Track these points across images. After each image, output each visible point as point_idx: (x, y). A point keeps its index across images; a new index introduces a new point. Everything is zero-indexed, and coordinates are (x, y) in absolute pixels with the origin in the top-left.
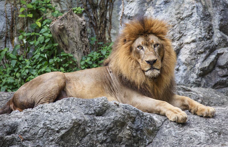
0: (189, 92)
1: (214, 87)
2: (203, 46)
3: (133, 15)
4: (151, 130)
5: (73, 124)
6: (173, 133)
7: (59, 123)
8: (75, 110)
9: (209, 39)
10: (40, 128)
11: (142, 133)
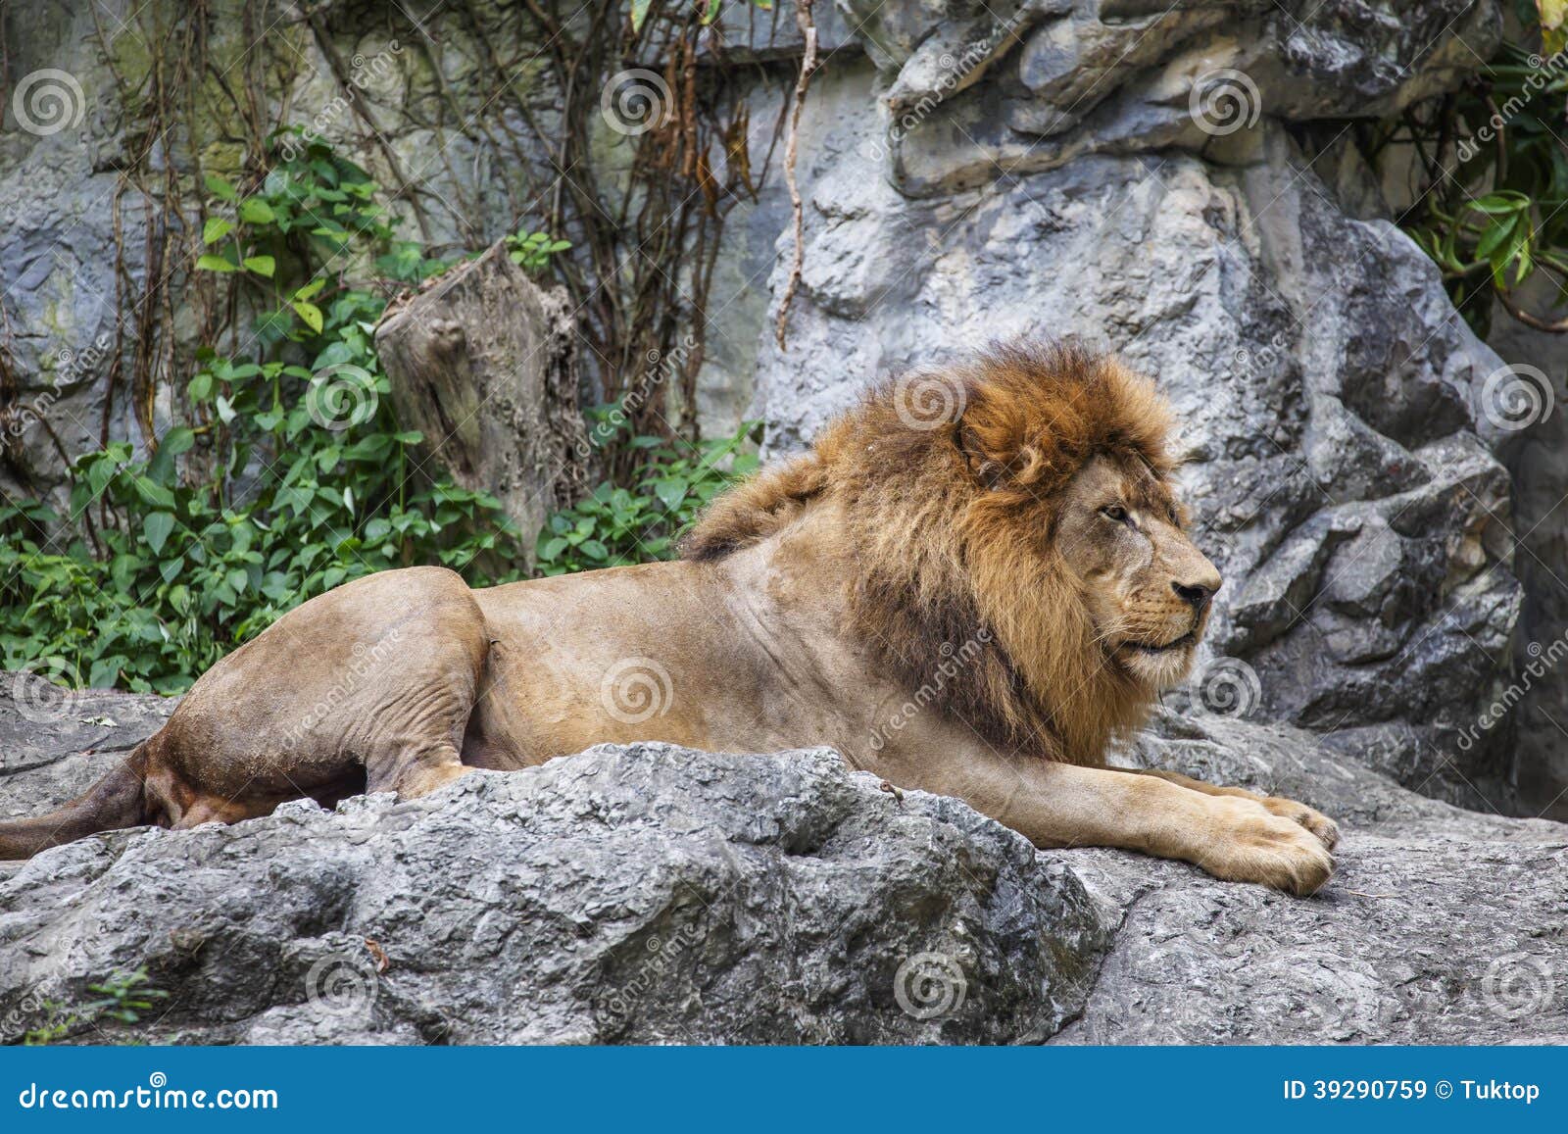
0: (1195, 743)
1: (1305, 719)
2: (1254, 485)
3: (858, 293)
4: (1071, 948)
5: (668, 893)
6: (1192, 972)
7: (592, 884)
8: (674, 813)
9: (1286, 447)
10: (481, 906)
11: (1031, 963)
